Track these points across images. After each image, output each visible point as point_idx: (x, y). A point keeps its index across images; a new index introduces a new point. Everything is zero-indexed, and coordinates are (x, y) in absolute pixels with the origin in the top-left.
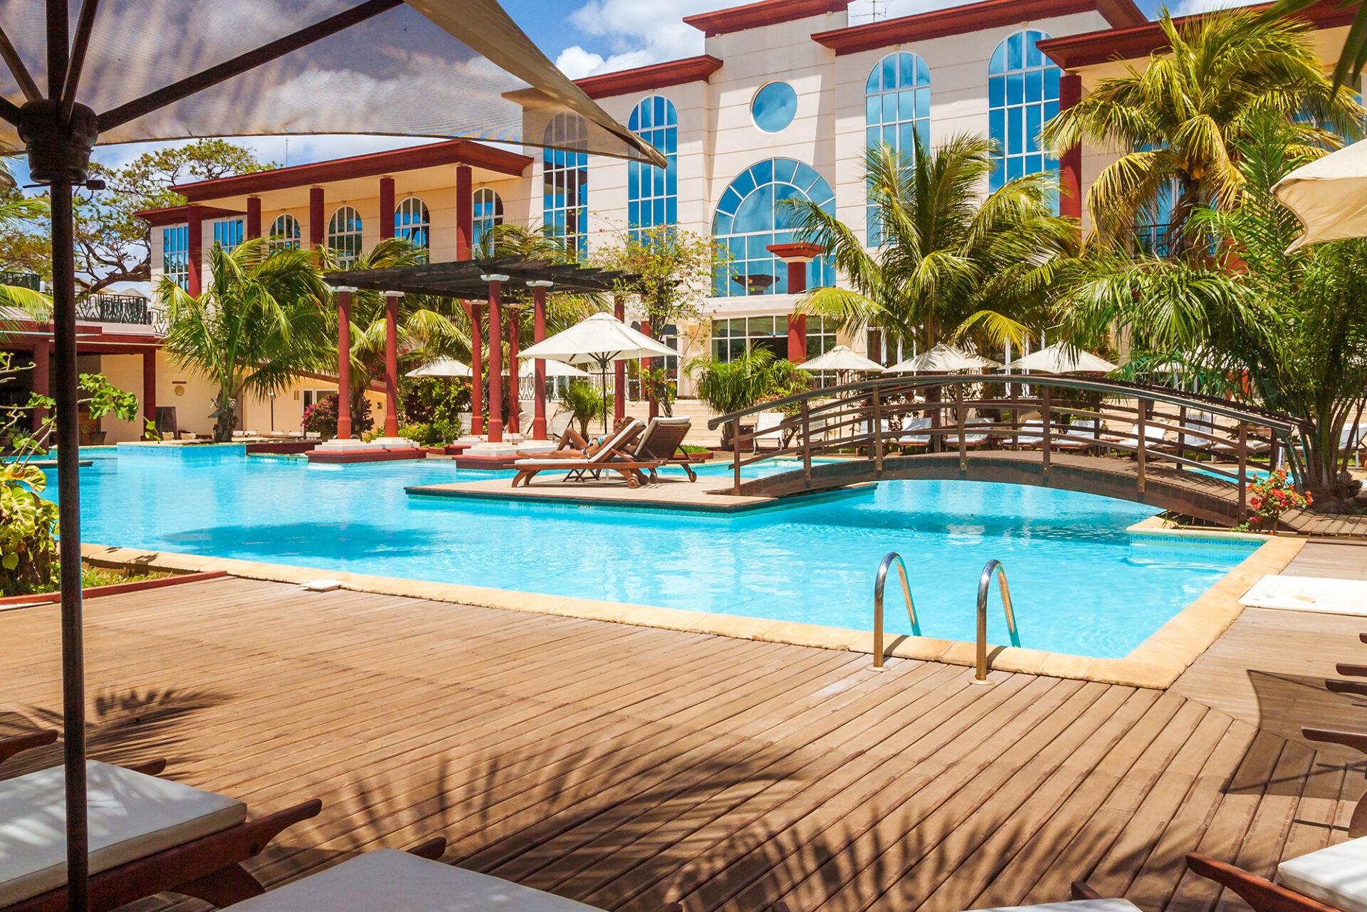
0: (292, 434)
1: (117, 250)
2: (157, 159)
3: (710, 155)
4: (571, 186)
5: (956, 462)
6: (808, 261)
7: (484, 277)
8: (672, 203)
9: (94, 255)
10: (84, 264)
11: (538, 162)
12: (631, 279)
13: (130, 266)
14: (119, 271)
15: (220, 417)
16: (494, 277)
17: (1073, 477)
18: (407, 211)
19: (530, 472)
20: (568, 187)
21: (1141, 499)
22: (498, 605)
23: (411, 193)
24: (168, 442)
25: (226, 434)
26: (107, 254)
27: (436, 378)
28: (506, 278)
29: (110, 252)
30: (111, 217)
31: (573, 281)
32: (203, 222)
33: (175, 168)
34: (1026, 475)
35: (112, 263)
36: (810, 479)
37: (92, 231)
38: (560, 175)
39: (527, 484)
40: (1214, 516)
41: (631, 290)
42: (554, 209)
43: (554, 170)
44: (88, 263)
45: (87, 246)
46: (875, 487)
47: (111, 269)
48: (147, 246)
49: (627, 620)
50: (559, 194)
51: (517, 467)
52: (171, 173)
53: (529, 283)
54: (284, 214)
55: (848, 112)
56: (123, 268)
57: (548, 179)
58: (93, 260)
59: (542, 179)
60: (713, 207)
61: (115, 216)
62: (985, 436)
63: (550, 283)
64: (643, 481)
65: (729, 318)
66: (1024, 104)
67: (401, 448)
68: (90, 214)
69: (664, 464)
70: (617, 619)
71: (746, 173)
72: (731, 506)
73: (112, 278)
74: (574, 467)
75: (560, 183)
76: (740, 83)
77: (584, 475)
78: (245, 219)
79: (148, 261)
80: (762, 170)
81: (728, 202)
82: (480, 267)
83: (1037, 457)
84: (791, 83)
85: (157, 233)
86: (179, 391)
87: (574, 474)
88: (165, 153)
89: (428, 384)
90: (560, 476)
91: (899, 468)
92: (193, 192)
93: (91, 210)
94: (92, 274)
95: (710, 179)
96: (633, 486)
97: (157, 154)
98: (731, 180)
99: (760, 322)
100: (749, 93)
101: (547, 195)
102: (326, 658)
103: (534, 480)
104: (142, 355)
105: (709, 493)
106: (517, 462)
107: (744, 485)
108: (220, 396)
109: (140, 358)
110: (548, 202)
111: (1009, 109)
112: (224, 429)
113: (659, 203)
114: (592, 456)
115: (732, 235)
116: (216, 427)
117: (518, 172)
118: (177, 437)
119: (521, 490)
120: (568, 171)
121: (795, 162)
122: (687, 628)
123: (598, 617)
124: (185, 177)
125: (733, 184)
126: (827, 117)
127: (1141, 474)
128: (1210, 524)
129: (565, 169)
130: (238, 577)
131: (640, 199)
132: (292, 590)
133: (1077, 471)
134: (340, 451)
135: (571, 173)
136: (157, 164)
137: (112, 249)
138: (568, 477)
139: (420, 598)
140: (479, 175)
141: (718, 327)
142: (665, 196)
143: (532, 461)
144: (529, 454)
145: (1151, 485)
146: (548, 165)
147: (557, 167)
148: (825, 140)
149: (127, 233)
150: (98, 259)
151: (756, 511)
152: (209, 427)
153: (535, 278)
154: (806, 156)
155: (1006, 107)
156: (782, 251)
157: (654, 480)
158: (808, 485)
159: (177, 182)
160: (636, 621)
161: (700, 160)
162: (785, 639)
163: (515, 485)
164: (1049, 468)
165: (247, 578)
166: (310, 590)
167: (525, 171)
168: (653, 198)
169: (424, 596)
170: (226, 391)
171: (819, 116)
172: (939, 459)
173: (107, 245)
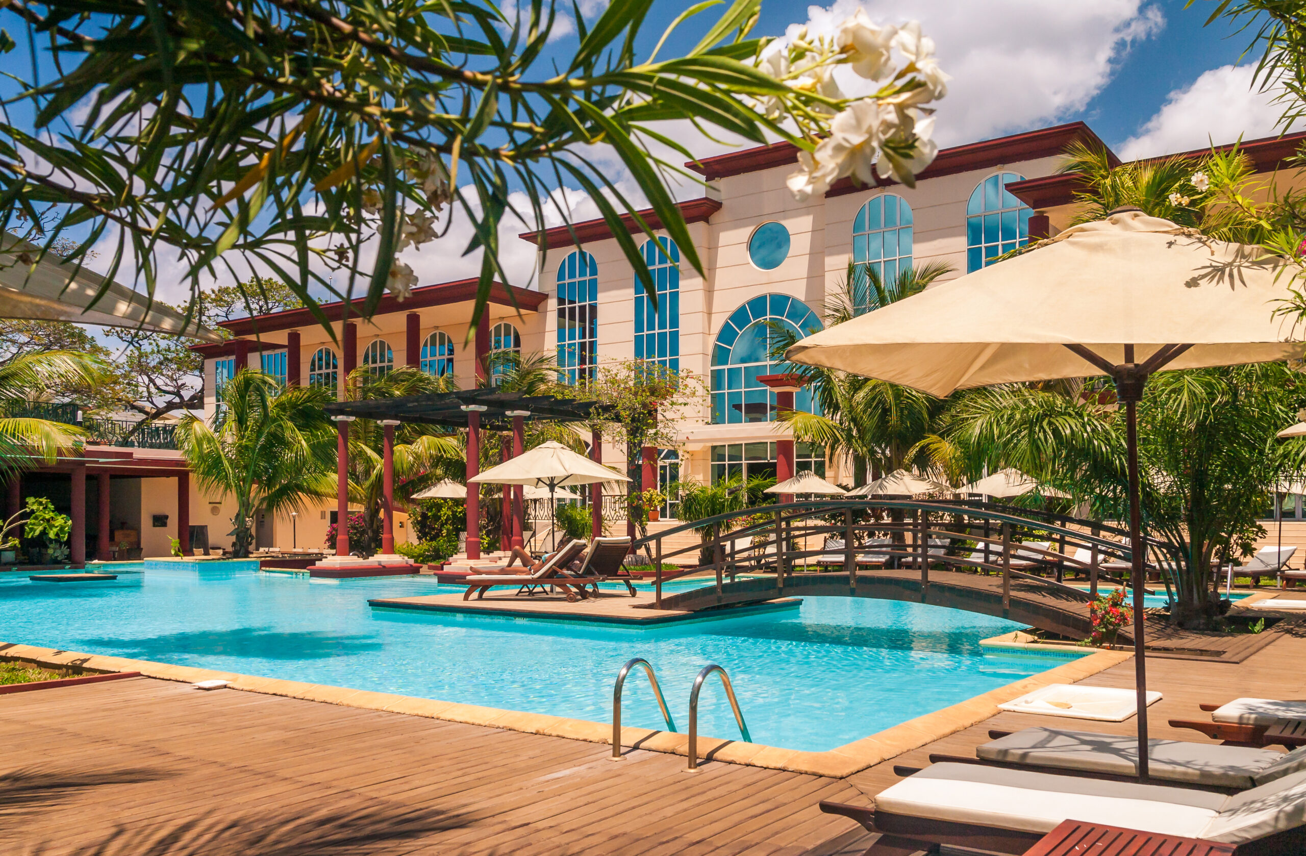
0: (310, 551)
1: (176, 380)
2: (213, 296)
3: (709, 292)
4: (582, 319)
5: (846, 579)
6: (795, 390)
7: (463, 408)
8: (675, 336)
9: (155, 384)
10: (145, 394)
11: (552, 298)
12: (606, 409)
13: (187, 395)
14: (177, 400)
15: (237, 535)
16: (472, 407)
17: (947, 594)
18: (433, 344)
19: (485, 586)
20: (580, 321)
21: (1005, 615)
22: (345, 702)
23: (437, 328)
24: (199, 556)
25: (243, 551)
26: (167, 385)
27: (445, 499)
28: (484, 408)
29: (169, 383)
30: (169, 350)
31: (551, 411)
32: (249, 355)
33: (229, 305)
34: (908, 592)
35: (169, 393)
36: (721, 594)
37: (152, 364)
38: (572, 310)
39: (480, 598)
40: (1070, 631)
41: (606, 419)
42: (567, 342)
43: (567, 306)
44: (149, 392)
45: (148, 376)
46: (800, 602)
47: (169, 397)
48: (201, 377)
49: (443, 716)
50: (572, 328)
51: (469, 582)
52: (225, 309)
53: (508, 413)
54: (323, 347)
55: (836, 250)
56: (181, 397)
57: (561, 313)
58: (153, 389)
59: (556, 314)
60: (712, 340)
61: (173, 349)
62: (887, 557)
63: (528, 413)
64: (584, 595)
65: (727, 444)
66: (1000, 243)
67: (395, 564)
68: (151, 347)
69: (603, 580)
70: (435, 715)
71: (743, 308)
72: (644, 619)
73: (170, 406)
74: (524, 583)
75: (572, 317)
76: (738, 223)
77: (536, 590)
78: (285, 351)
79: (202, 390)
80: (758, 305)
81: (726, 334)
82: (459, 398)
83: (916, 575)
84: (784, 223)
85: (210, 364)
86: (215, 511)
87: (525, 589)
88: (219, 291)
89: (436, 505)
90: (513, 591)
91: (797, 585)
92: (239, 327)
93: (150, 344)
94: (152, 403)
95: (710, 314)
96: (572, 599)
97: (213, 292)
98: (728, 315)
99: (755, 447)
100: (745, 233)
101: (561, 328)
102: (154, 745)
103: (487, 594)
104: (177, 478)
105: (635, 607)
106: (468, 578)
107: (665, 600)
108: (238, 515)
109: (174, 480)
110: (561, 337)
111: (986, 247)
112: (241, 546)
113: (662, 336)
114: (535, 572)
115: (729, 366)
116: (234, 544)
117: (535, 308)
118: (206, 553)
119: (472, 603)
120: (580, 307)
121: (787, 298)
122: (487, 723)
123: (420, 713)
124: (239, 311)
125: (731, 318)
126: (817, 256)
127: (1006, 592)
128: (1066, 638)
129: (577, 305)
130: (149, 677)
131: (646, 332)
132: (186, 688)
133: (952, 589)
134: (338, 566)
135: (582, 309)
136: (213, 300)
137: (172, 379)
138: (520, 592)
139: (286, 696)
140: (497, 310)
141: (716, 452)
142: (668, 330)
143: (484, 577)
144: (482, 570)
145: (1015, 602)
146: (561, 301)
147: (571, 302)
148: (816, 275)
149: (183, 365)
150: (158, 388)
151: (671, 624)
152: (228, 542)
153: (513, 408)
154: (798, 291)
155: (983, 245)
156: (773, 381)
157: (596, 595)
158: (719, 599)
159: (231, 318)
160: (449, 717)
161: (700, 296)
162: (560, 734)
163: (466, 598)
164: (926, 586)
165: (155, 678)
166: (199, 688)
167: (540, 307)
168: (657, 331)
169: (289, 694)
170: (243, 512)
171: (810, 254)
172: (832, 578)
173: (168, 377)
